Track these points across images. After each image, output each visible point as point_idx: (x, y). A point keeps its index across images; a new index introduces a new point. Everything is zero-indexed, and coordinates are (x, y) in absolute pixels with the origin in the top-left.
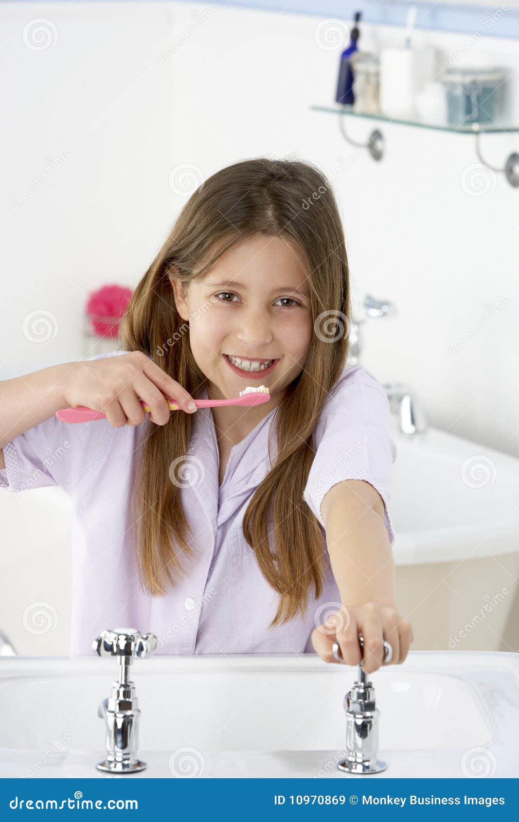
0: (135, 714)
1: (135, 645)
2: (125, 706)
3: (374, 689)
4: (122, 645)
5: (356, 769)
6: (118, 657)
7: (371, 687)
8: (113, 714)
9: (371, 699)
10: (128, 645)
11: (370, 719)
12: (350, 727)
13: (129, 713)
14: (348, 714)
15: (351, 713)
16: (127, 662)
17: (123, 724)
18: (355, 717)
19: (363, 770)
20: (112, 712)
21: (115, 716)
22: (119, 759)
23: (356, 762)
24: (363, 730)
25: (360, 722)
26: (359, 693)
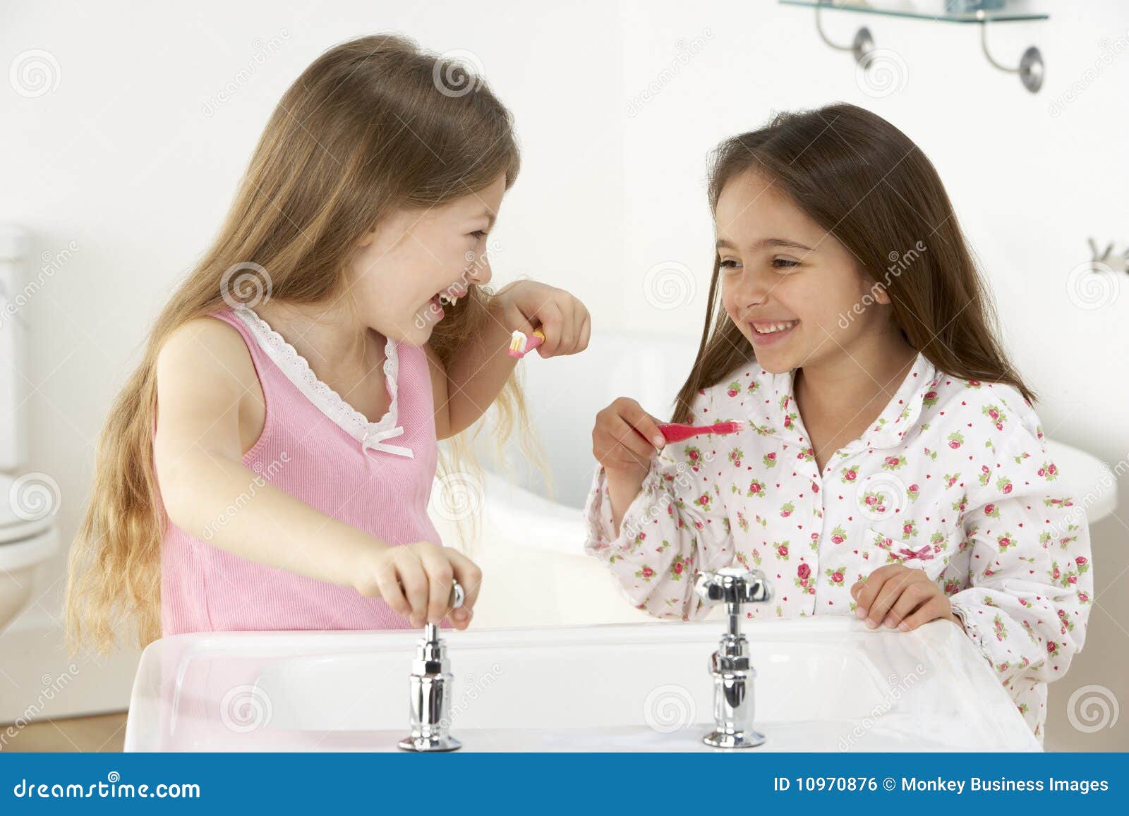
0: (445, 679)
2: (433, 668)
3: (747, 642)
5: (726, 741)
7: (744, 639)
8: (418, 679)
9: (744, 656)
11: (742, 680)
12: (717, 691)
13: (438, 677)
14: (715, 674)
15: (719, 672)
17: (432, 690)
18: (723, 677)
19: (735, 743)
20: (418, 676)
21: (421, 681)
22: (426, 734)
23: (726, 733)
24: (734, 695)
25: (729, 684)
26: (728, 648)
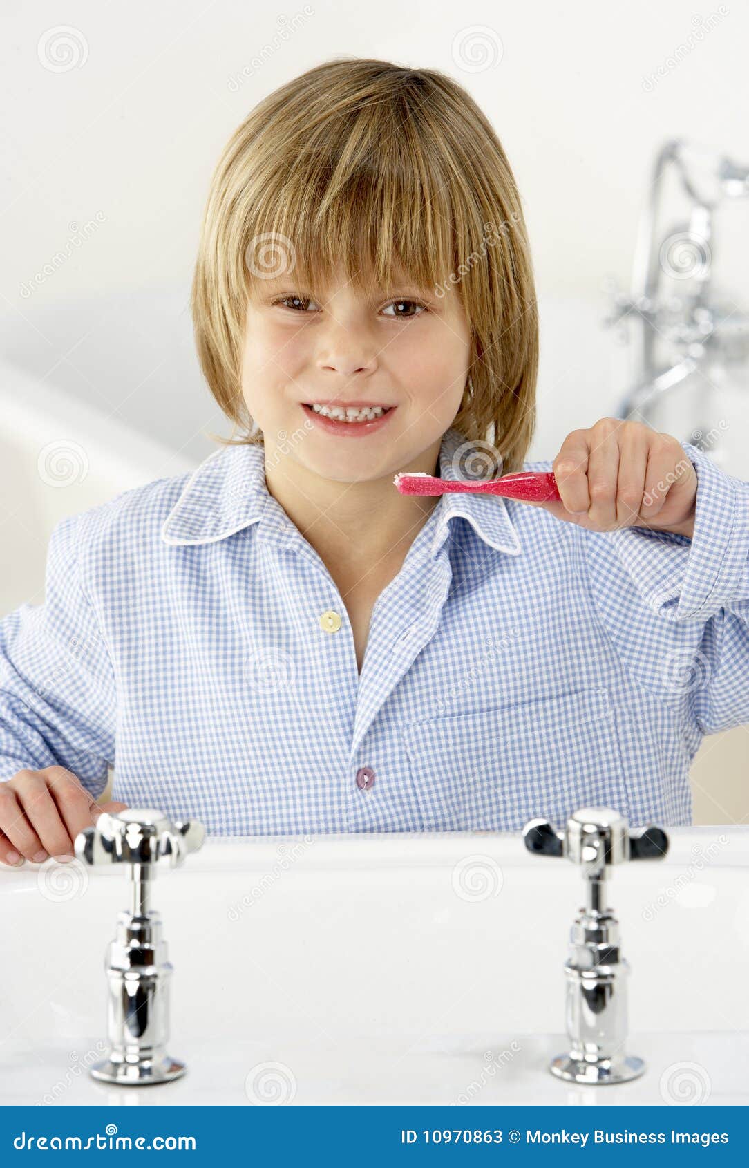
0: (160, 974)
1: (158, 844)
2: (140, 958)
3: (616, 922)
4: (134, 841)
5: (584, 1074)
6: (126, 867)
7: (611, 918)
8: (118, 974)
9: (612, 943)
10: (145, 843)
11: (609, 980)
12: (572, 991)
13: (149, 971)
14: (569, 970)
15: (575, 968)
16: (144, 875)
17: (140, 990)
18: (581, 976)
19: (600, 1077)
20: (119, 970)
21: (123, 977)
22: (133, 1059)
23: (584, 1061)
24: (598, 997)
25: (591, 985)
26: (587, 931)
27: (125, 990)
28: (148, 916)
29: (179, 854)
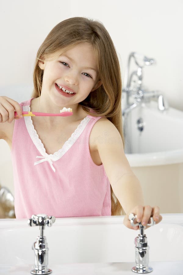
0: (46, 250)
1: (46, 221)
2: (42, 247)
3: (146, 238)
4: (40, 221)
5: (140, 271)
6: (39, 227)
7: (145, 237)
8: (37, 250)
9: (146, 242)
10: (43, 221)
11: (145, 250)
12: (137, 253)
13: (44, 250)
14: (136, 248)
15: (137, 248)
16: (43, 228)
17: (42, 254)
18: (139, 249)
19: (143, 272)
20: (37, 249)
21: (38, 251)
22: (40, 269)
23: (140, 268)
24: (142, 254)
25: (141, 251)
26: (140, 240)
27: (38, 254)
28: (43, 237)
29: (51, 224)
